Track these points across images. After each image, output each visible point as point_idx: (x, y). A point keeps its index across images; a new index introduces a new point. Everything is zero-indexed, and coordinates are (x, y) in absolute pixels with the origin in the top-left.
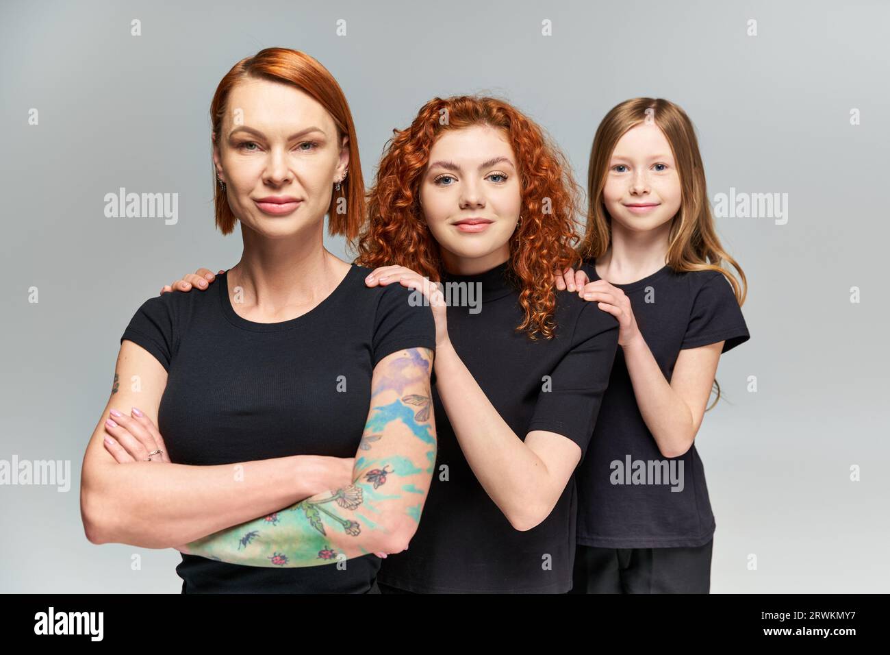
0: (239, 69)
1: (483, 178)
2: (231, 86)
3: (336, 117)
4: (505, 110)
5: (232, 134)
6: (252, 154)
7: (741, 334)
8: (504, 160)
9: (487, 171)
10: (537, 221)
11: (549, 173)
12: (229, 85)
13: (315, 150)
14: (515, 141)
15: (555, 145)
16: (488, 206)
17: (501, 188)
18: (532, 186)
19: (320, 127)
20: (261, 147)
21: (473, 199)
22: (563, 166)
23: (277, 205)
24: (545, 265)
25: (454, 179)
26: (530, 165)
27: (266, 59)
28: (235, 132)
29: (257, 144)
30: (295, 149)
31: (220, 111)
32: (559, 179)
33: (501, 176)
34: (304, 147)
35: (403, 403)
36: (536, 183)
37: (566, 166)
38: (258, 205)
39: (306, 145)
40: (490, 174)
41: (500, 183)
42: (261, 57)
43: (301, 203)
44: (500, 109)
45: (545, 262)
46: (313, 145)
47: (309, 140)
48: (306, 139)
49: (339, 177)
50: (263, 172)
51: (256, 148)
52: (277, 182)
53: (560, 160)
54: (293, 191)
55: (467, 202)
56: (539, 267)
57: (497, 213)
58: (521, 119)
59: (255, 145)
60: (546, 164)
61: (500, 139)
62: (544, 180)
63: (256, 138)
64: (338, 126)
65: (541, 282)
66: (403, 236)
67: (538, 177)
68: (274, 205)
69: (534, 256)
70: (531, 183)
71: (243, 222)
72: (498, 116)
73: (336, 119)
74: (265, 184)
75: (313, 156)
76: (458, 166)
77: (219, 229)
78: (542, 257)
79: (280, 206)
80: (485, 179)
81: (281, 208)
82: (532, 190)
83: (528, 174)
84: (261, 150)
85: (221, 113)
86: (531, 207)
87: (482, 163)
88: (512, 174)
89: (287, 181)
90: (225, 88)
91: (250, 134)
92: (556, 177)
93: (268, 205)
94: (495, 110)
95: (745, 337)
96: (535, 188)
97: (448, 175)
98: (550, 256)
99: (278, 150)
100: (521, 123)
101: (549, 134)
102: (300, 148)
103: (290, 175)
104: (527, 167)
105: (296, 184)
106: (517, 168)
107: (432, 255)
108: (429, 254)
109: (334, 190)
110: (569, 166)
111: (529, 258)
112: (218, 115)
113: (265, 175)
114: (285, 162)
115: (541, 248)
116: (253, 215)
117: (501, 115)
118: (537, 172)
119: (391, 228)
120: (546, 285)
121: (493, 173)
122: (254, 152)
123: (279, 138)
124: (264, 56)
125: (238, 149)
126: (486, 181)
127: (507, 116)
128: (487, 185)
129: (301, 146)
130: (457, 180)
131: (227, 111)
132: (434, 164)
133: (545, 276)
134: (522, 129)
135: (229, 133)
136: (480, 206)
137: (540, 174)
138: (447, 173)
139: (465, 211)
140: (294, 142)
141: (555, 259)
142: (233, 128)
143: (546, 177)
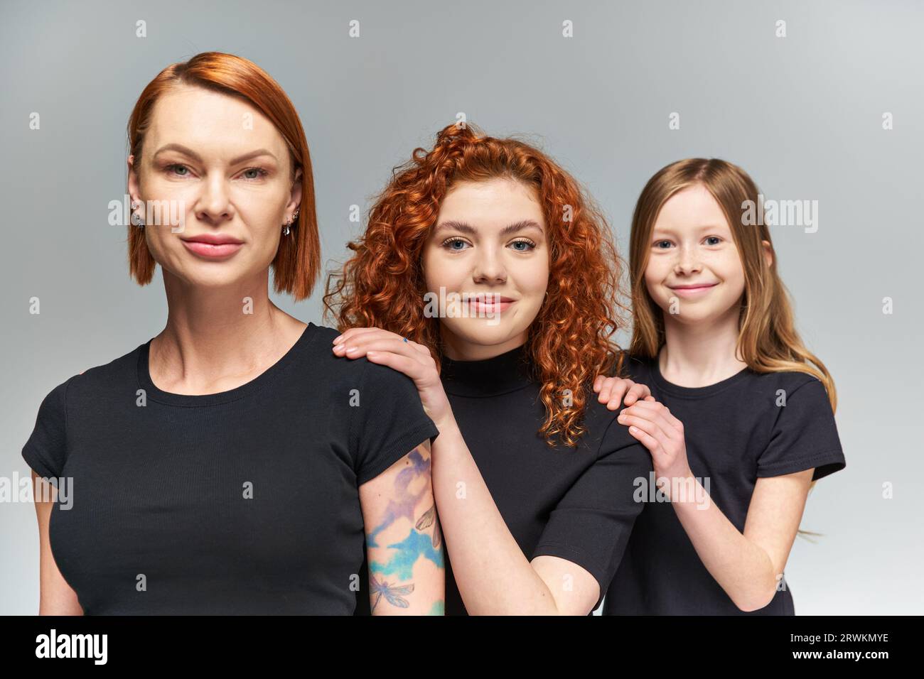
0: (169, 73)
1: (504, 245)
2: (158, 95)
3: (290, 140)
4: (537, 160)
5: (157, 153)
6: (182, 180)
7: (835, 460)
8: (531, 224)
9: (509, 237)
10: (569, 301)
11: (589, 242)
12: (155, 93)
13: (264, 179)
14: (546, 200)
15: (595, 206)
16: (509, 280)
17: (527, 258)
18: (564, 258)
19: (271, 151)
20: (194, 172)
21: (491, 271)
22: (604, 233)
23: (212, 246)
24: (574, 354)
25: (467, 243)
26: (564, 232)
27: (205, 63)
28: (161, 151)
29: (190, 168)
30: (238, 177)
31: (141, 126)
32: (598, 250)
33: (528, 243)
34: (249, 175)
35: (418, 531)
36: (570, 253)
37: (607, 233)
38: (187, 245)
39: (252, 173)
40: (514, 240)
41: (525, 253)
42: (199, 60)
43: (243, 245)
44: (530, 159)
45: (574, 348)
46: (261, 172)
47: (256, 166)
48: (253, 164)
49: (289, 218)
50: (196, 203)
51: (188, 173)
52: (214, 215)
53: (600, 225)
54: (234, 229)
55: (484, 275)
56: (566, 355)
57: (521, 289)
58: (555, 172)
59: (187, 170)
60: (585, 231)
61: (528, 197)
62: (580, 251)
63: (189, 160)
64: (290, 151)
65: (567, 374)
66: (399, 309)
67: (573, 247)
68: (208, 246)
69: (558, 340)
70: (563, 253)
71: (165, 268)
72: (527, 169)
73: (290, 144)
74: (198, 219)
75: (260, 186)
76: (475, 229)
77: (134, 279)
78: (570, 342)
79: (216, 247)
80: (506, 246)
81: (218, 250)
82: (564, 263)
83: (561, 243)
84: (195, 176)
85: (143, 128)
86: (562, 283)
87: (505, 227)
88: (540, 242)
89: (226, 217)
90: (150, 97)
91: (181, 155)
92: (596, 249)
93: (202, 246)
94: (524, 161)
95: (840, 465)
96: (568, 260)
97: (462, 239)
98: (580, 343)
99: (216, 177)
100: (557, 180)
101: (587, 191)
102: (244, 176)
103: (231, 208)
104: (561, 234)
105: (237, 221)
106: (547, 233)
107: (432, 334)
108: (429, 334)
109: (282, 234)
110: (611, 234)
111: (553, 343)
112: (138, 131)
113: (199, 207)
114: (225, 191)
115: (569, 332)
116: (179, 259)
117: (531, 166)
118: (574, 240)
119: (380, 297)
120: (575, 377)
121: (518, 239)
122: (185, 178)
123: (219, 160)
124: (202, 60)
125: (165, 174)
126: (508, 249)
127: (539, 168)
128: (509, 254)
129: (246, 173)
130: (472, 246)
131: (152, 126)
132: (443, 224)
133: (574, 366)
134: (556, 185)
135: (153, 153)
136: (500, 281)
137: (576, 243)
138: (458, 235)
139: (480, 287)
140: (237, 168)
141: (586, 347)
142: (160, 146)
143: (584, 247)
